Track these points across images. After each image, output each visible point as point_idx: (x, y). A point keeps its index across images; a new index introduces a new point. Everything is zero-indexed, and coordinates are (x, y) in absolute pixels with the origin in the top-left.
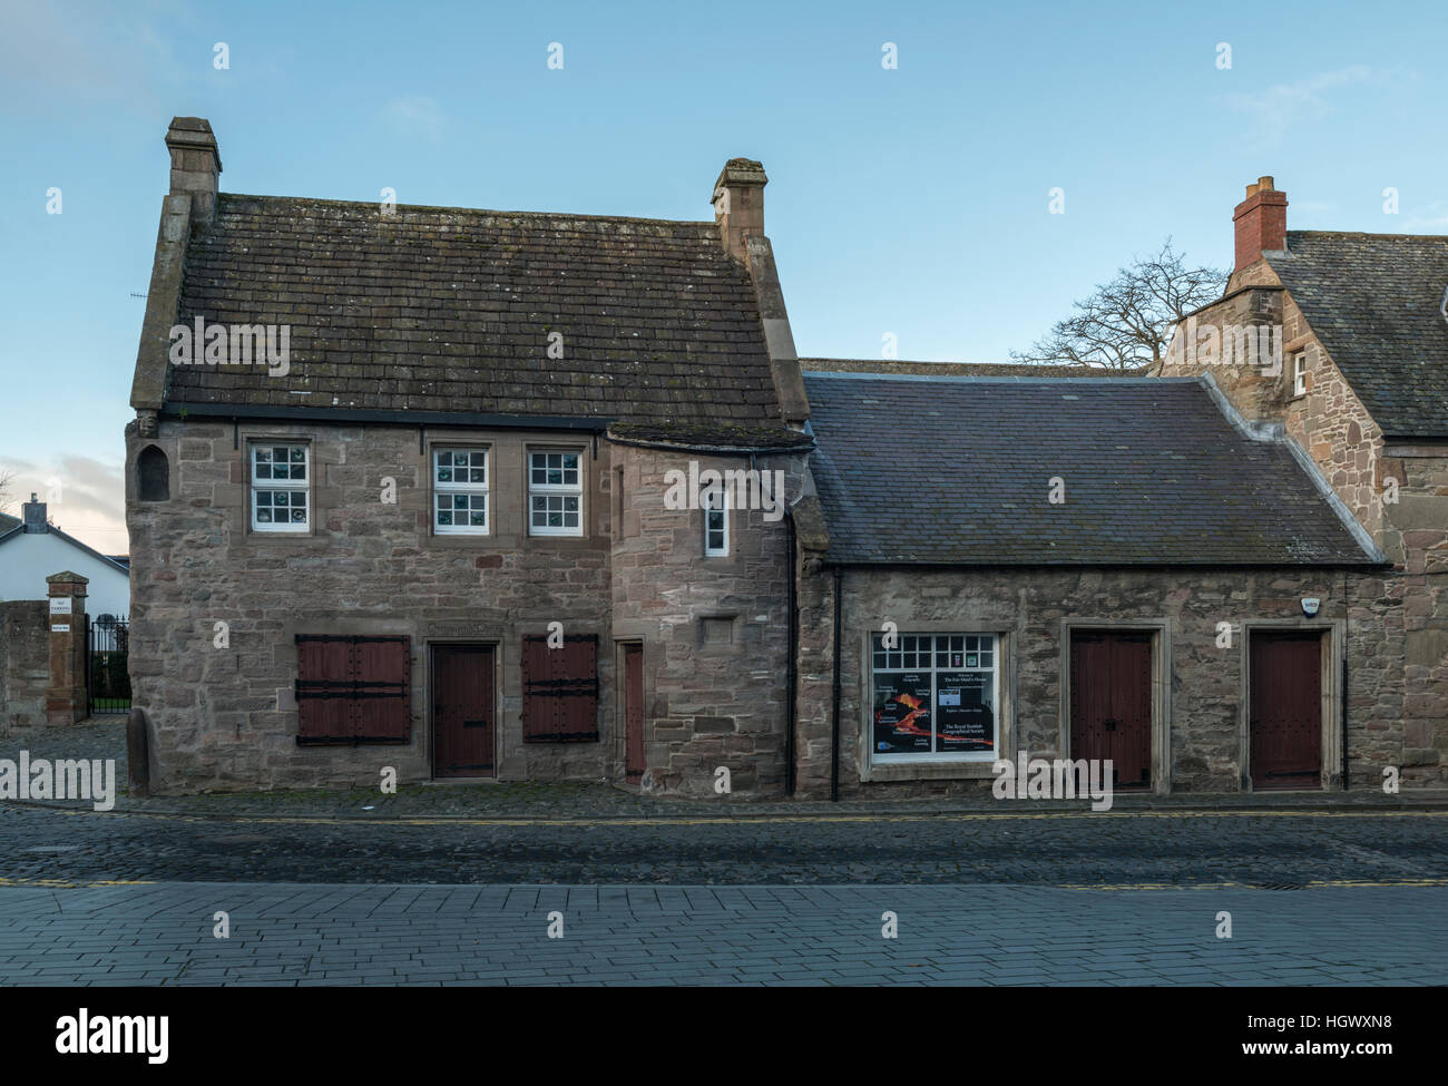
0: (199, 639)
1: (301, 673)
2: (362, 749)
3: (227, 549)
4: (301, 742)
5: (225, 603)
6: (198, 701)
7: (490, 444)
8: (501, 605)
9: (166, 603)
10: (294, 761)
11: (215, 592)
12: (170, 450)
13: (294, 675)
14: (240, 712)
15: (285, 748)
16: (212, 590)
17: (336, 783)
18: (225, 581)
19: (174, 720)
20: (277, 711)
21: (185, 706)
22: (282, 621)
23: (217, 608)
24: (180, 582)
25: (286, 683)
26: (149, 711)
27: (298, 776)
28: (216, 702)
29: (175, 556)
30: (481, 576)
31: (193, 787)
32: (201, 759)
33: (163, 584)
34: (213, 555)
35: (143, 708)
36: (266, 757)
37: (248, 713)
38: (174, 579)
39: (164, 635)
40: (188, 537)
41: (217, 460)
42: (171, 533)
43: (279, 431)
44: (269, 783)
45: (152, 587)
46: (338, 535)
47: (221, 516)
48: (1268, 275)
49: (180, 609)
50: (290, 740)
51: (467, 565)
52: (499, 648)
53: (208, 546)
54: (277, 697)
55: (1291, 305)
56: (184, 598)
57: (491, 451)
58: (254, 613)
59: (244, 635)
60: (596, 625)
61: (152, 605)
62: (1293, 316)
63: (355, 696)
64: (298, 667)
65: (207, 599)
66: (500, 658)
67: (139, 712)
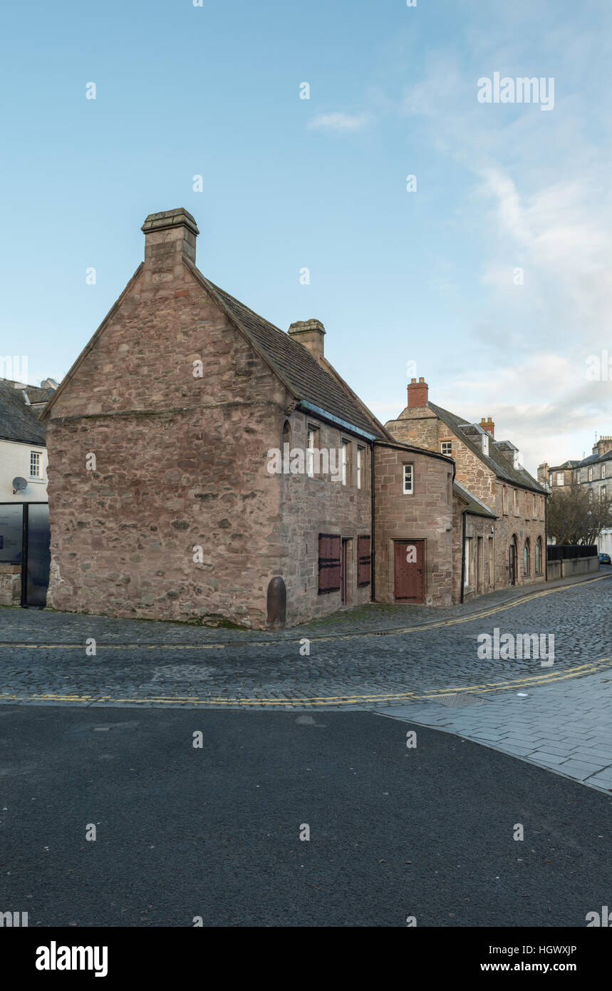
0: (297, 535)
1: (320, 555)
2: (330, 594)
4: (320, 592)
5: (303, 515)
6: (297, 572)
7: (350, 442)
8: (354, 521)
9: (288, 514)
10: (318, 603)
11: (301, 508)
12: (292, 424)
13: (317, 558)
14: (306, 577)
15: (313, 595)
17: (325, 614)
18: (303, 503)
19: (291, 582)
20: (313, 576)
21: (293, 575)
22: (315, 526)
23: (301, 518)
25: (315, 560)
26: (284, 578)
27: (317, 611)
28: (301, 572)
30: (351, 506)
32: (296, 605)
33: (288, 502)
34: (299, 486)
35: (281, 576)
36: (310, 601)
37: (308, 577)
38: (291, 500)
39: (288, 533)
40: (294, 476)
41: (302, 434)
43: (315, 422)
44: (310, 617)
45: (284, 503)
48: (430, 413)
49: (292, 518)
50: (317, 591)
51: (348, 500)
52: (351, 541)
53: (299, 482)
54: (313, 568)
55: (444, 425)
56: (294, 511)
57: (349, 445)
58: (310, 521)
59: (307, 533)
60: (368, 531)
61: (284, 514)
62: (445, 429)
63: (332, 566)
64: (319, 551)
65: (298, 512)
66: (352, 545)
67: (280, 578)
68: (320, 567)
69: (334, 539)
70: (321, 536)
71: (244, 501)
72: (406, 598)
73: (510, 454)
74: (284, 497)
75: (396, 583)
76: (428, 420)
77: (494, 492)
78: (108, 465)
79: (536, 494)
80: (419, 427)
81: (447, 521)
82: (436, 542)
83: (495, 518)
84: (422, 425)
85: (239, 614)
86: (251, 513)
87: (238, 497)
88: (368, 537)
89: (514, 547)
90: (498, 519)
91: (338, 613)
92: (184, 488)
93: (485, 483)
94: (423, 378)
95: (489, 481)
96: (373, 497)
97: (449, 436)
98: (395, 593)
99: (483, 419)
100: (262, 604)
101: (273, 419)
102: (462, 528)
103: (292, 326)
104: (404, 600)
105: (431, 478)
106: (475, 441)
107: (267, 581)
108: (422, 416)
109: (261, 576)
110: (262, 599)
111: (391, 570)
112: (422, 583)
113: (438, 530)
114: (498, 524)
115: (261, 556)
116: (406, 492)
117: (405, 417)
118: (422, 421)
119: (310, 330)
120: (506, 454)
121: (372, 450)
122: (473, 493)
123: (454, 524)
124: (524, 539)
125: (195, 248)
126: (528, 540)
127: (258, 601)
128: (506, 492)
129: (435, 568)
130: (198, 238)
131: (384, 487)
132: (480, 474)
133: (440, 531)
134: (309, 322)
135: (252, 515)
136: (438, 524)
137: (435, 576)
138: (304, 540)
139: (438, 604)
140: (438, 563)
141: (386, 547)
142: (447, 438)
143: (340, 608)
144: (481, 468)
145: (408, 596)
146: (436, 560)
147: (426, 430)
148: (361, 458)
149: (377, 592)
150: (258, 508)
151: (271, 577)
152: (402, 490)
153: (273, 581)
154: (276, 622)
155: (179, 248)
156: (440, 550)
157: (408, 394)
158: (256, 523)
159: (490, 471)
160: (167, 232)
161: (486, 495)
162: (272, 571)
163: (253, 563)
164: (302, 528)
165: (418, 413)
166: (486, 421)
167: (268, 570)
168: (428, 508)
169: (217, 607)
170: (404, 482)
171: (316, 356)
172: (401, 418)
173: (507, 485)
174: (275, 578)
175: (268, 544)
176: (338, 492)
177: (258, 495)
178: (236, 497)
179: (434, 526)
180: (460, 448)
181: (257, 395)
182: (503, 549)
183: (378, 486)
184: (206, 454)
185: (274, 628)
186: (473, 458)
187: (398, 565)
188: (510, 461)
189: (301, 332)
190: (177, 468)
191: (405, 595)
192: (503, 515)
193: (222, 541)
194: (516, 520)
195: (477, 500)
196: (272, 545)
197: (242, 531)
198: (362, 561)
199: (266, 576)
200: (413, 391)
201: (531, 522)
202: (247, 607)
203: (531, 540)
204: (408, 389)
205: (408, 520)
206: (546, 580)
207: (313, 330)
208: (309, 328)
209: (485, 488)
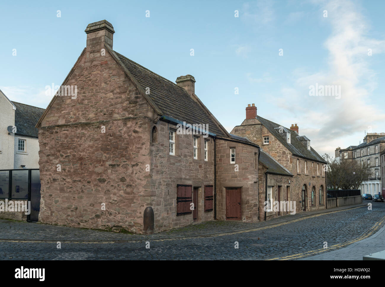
0: (161, 185)
1: (178, 195)
2: (186, 216)
3: (166, 159)
4: (178, 214)
5: (166, 175)
6: (162, 204)
7: (200, 137)
8: (202, 177)
9: (156, 174)
10: (176, 220)
11: (165, 171)
12: (158, 128)
13: (176, 196)
14: (168, 207)
15: (174, 216)
16: (164, 171)
17: (181, 226)
18: (166, 168)
19: (157, 209)
20: (173, 206)
21: (159, 205)
22: (175, 180)
23: (165, 176)
24: (159, 168)
25: (175, 198)
26: (153, 207)
27: (176, 224)
28: (165, 204)
29: (158, 160)
30: (200, 170)
31: (160, 230)
32: (161, 221)
33: (156, 168)
34: (164, 160)
35: (151, 206)
36: (171, 219)
37: (169, 207)
38: (157, 167)
39: (156, 184)
40: (160, 154)
41: (166, 133)
42: (157, 153)
43: (174, 127)
44: (171, 227)
45: (153, 169)
46: (182, 157)
47: (166, 149)
48: (257, 122)
49: (159, 176)
50: (176, 214)
51: (198, 167)
52: (200, 188)
53: (163, 158)
54: (173, 202)
55: (265, 128)
56: (159, 172)
57: (199, 138)
58: (170, 178)
59: (169, 184)
60: (212, 183)
61: (153, 174)
62: (265, 130)
63: (186, 201)
64: (177, 193)
65: (163, 173)
66: (201, 191)
67: (151, 207)
68: (178, 202)
69: (187, 188)
70: (178, 186)
71: (132, 168)
72: (232, 218)
73: (305, 142)
74: (153, 166)
75: (227, 210)
76: (256, 126)
77: (291, 162)
78: (67, 150)
79: (319, 163)
80: (252, 129)
81: (254, 178)
82: (248, 188)
83: (292, 176)
84: (253, 128)
85: (130, 226)
86: (136, 174)
87: (130, 166)
88: (212, 186)
89: (305, 191)
90: (293, 177)
91: (190, 226)
92: (104, 161)
93: (286, 157)
94: (254, 104)
95: (289, 157)
96: (215, 165)
97: (267, 133)
98: (226, 215)
99: (293, 125)
100: (141, 221)
101: (146, 125)
102: (265, 181)
103: (178, 78)
104: (231, 219)
105: (245, 155)
106: (283, 136)
107: (143, 209)
108: (253, 124)
109: (141, 206)
110: (141, 218)
111: (224, 203)
112: (241, 209)
113: (249, 182)
114: (294, 179)
115: (141, 196)
116: (232, 163)
117: (244, 124)
118: (253, 126)
119: (187, 80)
120: (303, 142)
121: (214, 141)
122: (280, 163)
123: (260, 178)
124: (311, 186)
125: (112, 40)
126: (314, 187)
127: (140, 219)
128: (299, 162)
129: (248, 202)
130: (114, 35)
131: (220, 160)
132: (284, 153)
133: (250, 183)
134: (186, 76)
135: (136, 175)
136: (249, 179)
137: (247, 206)
138: (166, 188)
139: (249, 221)
140: (249, 199)
141: (221, 191)
142: (267, 135)
143: (193, 223)
144: (284, 150)
145: (233, 216)
146: (248, 198)
147: (255, 130)
148: (208, 146)
149: (217, 214)
150: (140, 171)
151: (145, 207)
152: (229, 162)
153: (146, 209)
154: (148, 230)
155: (103, 40)
156: (250, 192)
157: (246, 113)
158: (138, 179)
159: (289, 151)
160: (97, 32)
161: (287, 164)
162: (146, 203)
163: (137, 200)
164: (165, 182)
165: (251, 122)
166: (294, 126)
167: (144, 203)
168: (243, 171)
169: (119, 222)
170: (231, 157)
171: (190, 93)
172: (243, 125)
173: (300, 158)
174: (148, 207)
175: (144, 189)
176: (191, 163)
177: (139, 165)
178: (129, 166)
179: (247, 180)
180: (273, 140)
181: (140, 113)
182: (298, 192)
183: (218, 159)
184: (115, 144)
185: (147, 233)
186: (280, 145)
187: (228, 201)
188: (305, 146)
189: (182, 81)
190: (101, 151)
191: (231, 216)
192: (297, 174)
193: (122, 188)
194: (306, 177)
195: (282, 166)
196: (146, 190)
197: (131, 183)
198: (207, 198)
199: (143, 206)
200: (249, 110)
201: (316, 178)
202: (134, 222)
203: (316, 187)
204: (246, 110)
205: (232, 177)
206: (326, 208)
207: (188, 80)
208: (186, 79)
209: (286, 160)
